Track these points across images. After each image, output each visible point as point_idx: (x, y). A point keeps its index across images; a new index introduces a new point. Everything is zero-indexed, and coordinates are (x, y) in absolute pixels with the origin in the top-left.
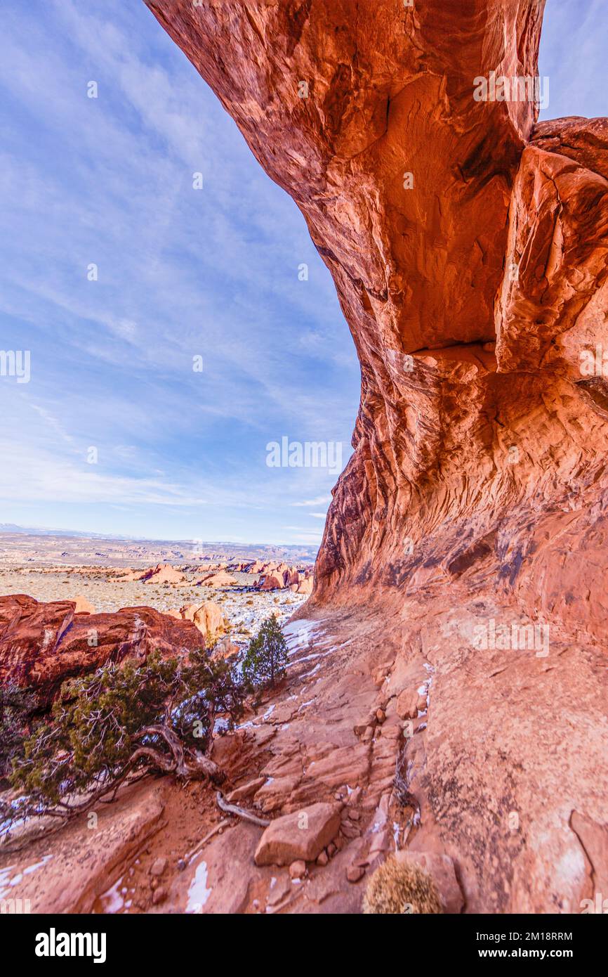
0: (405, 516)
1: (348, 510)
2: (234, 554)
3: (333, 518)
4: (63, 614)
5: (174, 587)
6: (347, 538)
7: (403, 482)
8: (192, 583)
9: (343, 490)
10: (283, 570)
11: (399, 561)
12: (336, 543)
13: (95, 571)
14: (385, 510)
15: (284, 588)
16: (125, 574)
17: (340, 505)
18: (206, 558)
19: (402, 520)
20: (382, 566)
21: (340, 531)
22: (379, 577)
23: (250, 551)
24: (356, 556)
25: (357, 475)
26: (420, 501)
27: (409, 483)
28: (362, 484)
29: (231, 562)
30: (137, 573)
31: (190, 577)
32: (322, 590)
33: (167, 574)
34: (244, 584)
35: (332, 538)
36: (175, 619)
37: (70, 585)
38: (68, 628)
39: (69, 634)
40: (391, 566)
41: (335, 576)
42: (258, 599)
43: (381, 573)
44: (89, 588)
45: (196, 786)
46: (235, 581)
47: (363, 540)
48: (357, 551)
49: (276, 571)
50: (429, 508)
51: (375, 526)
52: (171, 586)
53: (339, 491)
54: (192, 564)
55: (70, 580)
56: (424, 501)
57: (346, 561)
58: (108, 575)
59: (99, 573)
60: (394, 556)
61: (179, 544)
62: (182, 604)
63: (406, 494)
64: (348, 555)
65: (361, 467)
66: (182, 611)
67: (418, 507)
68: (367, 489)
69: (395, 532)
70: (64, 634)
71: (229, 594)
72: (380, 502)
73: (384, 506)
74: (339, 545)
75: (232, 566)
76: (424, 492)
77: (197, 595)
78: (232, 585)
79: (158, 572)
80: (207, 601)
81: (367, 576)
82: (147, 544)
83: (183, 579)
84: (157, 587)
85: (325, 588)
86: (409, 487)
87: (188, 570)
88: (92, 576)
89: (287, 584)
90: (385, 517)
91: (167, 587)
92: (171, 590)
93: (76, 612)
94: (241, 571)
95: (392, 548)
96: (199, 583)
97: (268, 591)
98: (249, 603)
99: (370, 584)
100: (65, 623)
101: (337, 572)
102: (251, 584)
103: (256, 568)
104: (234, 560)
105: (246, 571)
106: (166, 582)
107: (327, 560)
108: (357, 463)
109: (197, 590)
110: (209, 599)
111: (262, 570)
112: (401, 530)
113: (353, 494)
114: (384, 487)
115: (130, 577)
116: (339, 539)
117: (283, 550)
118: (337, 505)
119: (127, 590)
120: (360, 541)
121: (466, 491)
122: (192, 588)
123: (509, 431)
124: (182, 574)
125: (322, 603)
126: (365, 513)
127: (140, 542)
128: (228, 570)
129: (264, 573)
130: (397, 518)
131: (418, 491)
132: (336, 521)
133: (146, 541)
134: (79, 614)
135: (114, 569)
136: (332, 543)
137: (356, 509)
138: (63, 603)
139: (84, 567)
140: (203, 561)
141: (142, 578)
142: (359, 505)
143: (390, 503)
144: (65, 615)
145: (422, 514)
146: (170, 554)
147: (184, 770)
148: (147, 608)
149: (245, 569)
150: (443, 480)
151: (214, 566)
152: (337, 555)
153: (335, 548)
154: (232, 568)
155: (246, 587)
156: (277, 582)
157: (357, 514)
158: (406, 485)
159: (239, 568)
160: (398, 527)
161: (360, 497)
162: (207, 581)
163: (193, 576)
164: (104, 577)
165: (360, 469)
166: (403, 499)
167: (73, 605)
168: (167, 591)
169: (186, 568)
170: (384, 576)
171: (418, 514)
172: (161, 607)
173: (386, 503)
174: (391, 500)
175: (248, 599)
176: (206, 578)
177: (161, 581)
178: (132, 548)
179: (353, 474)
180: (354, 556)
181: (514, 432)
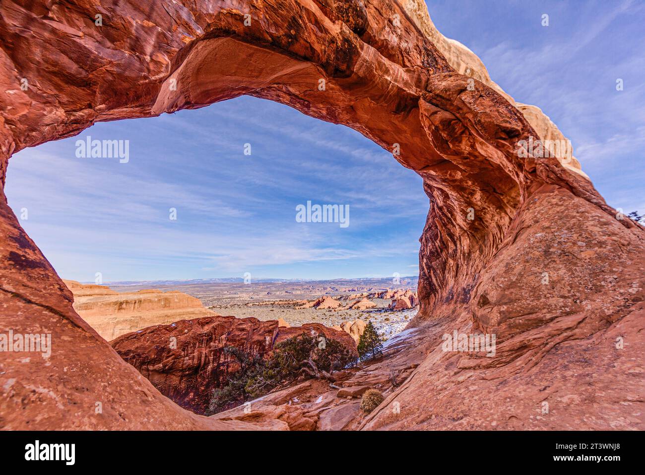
0: (469, 253)
1: (431, 252)
2: (372, 286)
3: (423, 258)
4: (273, 328)
5: (335, 311)
6: (435, 271)
7: (461, 231)
8: (346, 308)
9: (426, 239)
10: (408, 295)
11: (469, 285)
12: (428, 275)
13: (286, 303)
14: (455, 251)
15: (411, 308)
16: (304, 304)
17: (426, 249)
18: (353, 290)
19: (468, 256)
20: (459, 289)
21: (429, 268)
22: (458, 297)
23: (383, 283)
24: (443, 283)
25: (433, 228)
26: (477, 242)
27: (465, 231)
28: (437, 234)
29: (370, 292)
30: (311, 303)
31: (344, 303)
32: (425, 308)
33: (330, 302)
34: (382, 306)
35: (424, 273)
36: (336, 331)
37: (275, 312)
38: (277, 336)
39: (278, 339)
40: (464, 289)
41: (433, 299)
42: (393, 317)
43: (459, 294)
44: (285, 314)
45: (323, 381)
46: (374, 304)
47: (446, 272)
48: (444, 280)
49: (403, 297)
50: (485, 247)
51: (451, 262)
52: (333, 310)
53: (423, 240)
54: (344, 294)
55: (274, 309)
56: (480, 242)
57: (438, 287)
58: (294, 305)
59: (289, 304)
60: (466, 282)
61: (333, 282)
62: (341, 322)
63: (466, 239)
64: (438, 283)
65: (434, 223)
66: (342, 326)
67: (477, 247)
68: (441, 237)
69: (464, 265)
70: (275, 338)
71: (372, 315)
72: (451, 245)
73: (454, 248)
74: (430, 276)
75: (371, 294)
76: (478, 236)
77: (350, 315)
78: (373, 307)
79: (323, 301)
80: (357, 320)
81: (451, 297)
82: (313, 285)
83: (340, 305)
84: (324, 311)
85: (427, 307)
86: (466, 234)
87: (342, 299)
88: (286, 306)
89: (414, 305)
90: (456, 255)
91: (331, 311)
92: (333, 313)
93: (279, 326)
94: (378, 297)
95: (464, 277)
96: (351, 308)
97: (399, 311)
98: (387, 319)
99: (453, 302)
100: (275, 333)
101: (433, 295)
102: (386, 306)
103: (388, 296)
104: (372, 290)
105: (381, 297)
106: (329, 307)
107: (424, 287)
108: (431, 220)
109: (349, 312)
110: (358, 318)
111: (394, 296)
112: (468, 264)
113: (433, 242)
114: (451, 235)
115: (307, 306)
116: (429, 272)
117: (406, 280)
118: (424, 250)
119: (307, 314)
120: (444, 273)
121: (502, 235)
122: (346, 311)
123: (508, 197)
124: (339, 302)
125: (426, 317)
126: (444, 254)
127: (309, 283)
128: (368, 297)
129: (395, 298)
130: (464, 255)
131: (474, 236)
132: (425, 260)
133: (313, 282)
134: (281, 327)
135: (297, 301)
136: (425, 276)
137: (437, 251)
138: (272, 321)
139: (280, 301)
140: (351, 293)
141: (314, 306)
142: (438, 248)
143: (458, 245)
144: (274, 328)
145: (481, 252)
146: (329, 289)
147: (318, 375)
148: (318, 324)
149: (381, 296)
150: (487, 227)
151: (359, 295)
152: (431, 284)
153: (427, 279)
154: (371, 296)
155: (383, 309)
156: (406, 304)
157: (438, 254)
158: (464, 233)
159: (376, 296)
160: (466, 262)
161: (438, 243)
162: (356, 306)
163: (346, 303)
164: (292, 306)
165: (433, 224)
166: (466, 242)
167: (277, 322)
168: (331, 314)
169: (341, 298)
170: (460, 297)
171: (478, 252)
172: (327, 324)
173: (456, 245)
174: (458, 243)
175: (386, 317)
176: (355, 304)
177: (326, 307)
178: (306, 287)
179: (430, 228)
180: (442, 284)
181: (512, 198)
